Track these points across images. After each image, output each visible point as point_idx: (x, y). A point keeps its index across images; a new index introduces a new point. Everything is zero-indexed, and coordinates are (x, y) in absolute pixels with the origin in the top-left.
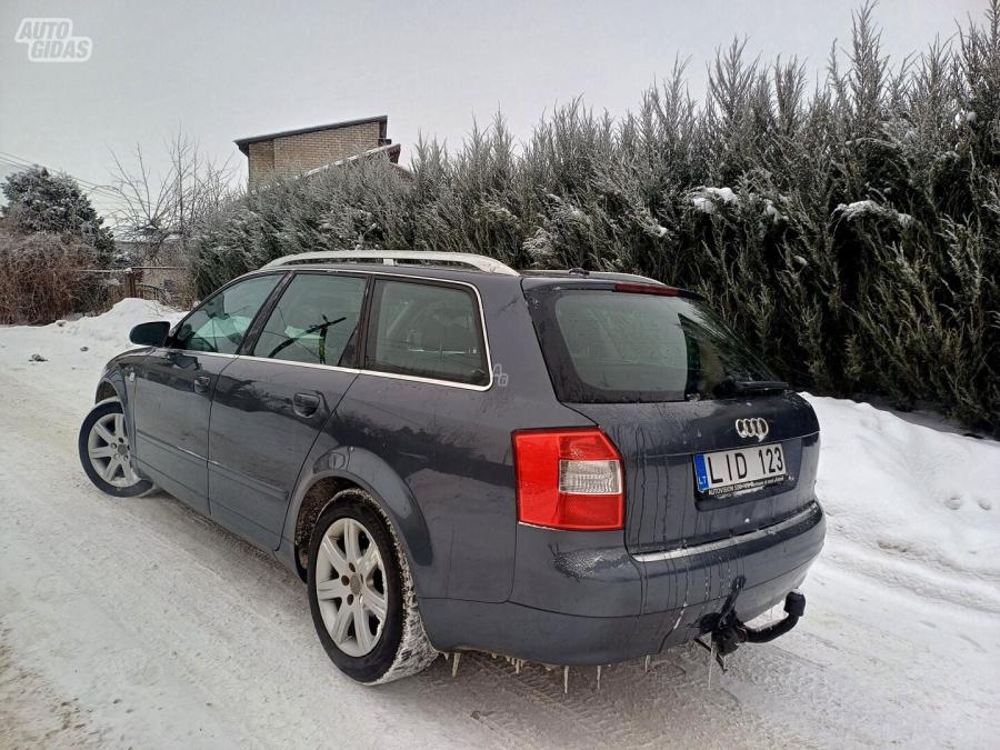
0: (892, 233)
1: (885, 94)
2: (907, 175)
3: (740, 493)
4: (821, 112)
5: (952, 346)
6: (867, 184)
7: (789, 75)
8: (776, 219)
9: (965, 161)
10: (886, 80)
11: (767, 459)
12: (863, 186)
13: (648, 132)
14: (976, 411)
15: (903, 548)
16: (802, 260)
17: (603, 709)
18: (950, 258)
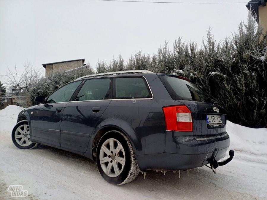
0: (222, 79)
1: (216, 49)
2: (225, 66)
3: (215, 126)
4: (201, 53)
5: (239, 105)
6: (215, 68)
7: (193, 44)
8: (193, 77)
9: (238, 62)
10: (216, 46)
11: (218, 118)
12: (214, 69)
13: (160, 58)
14: (246, 122)
16: (201, 87)
18: (237, 84)
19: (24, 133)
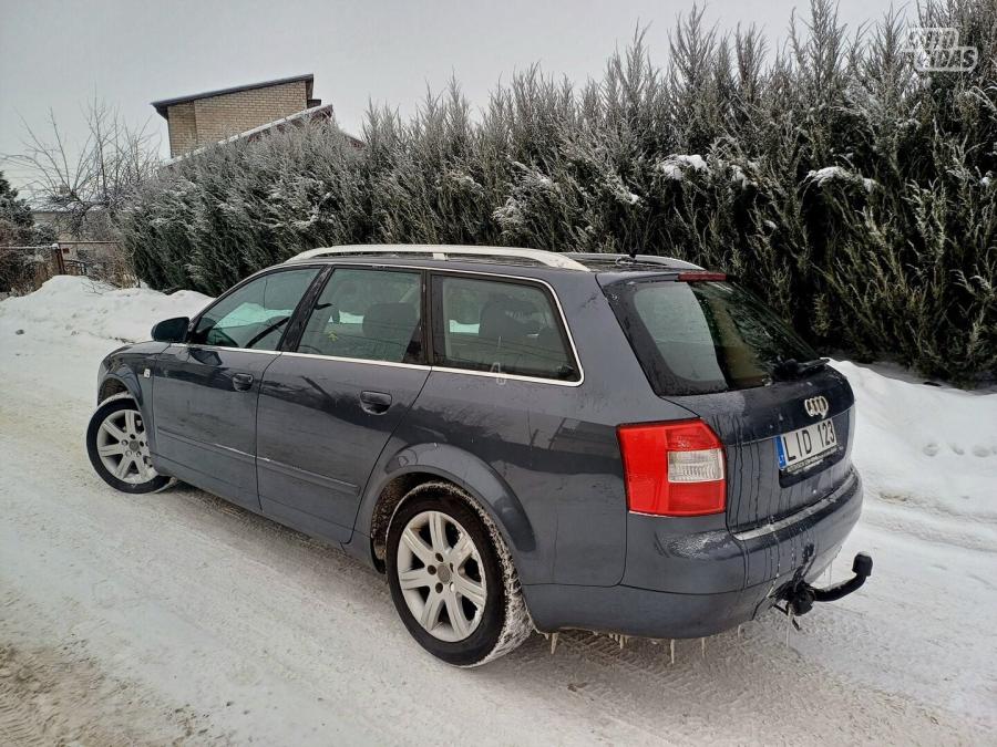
0: (859, 200)
1: (843, 64)
2: (872, 142)
3: (808, 468)
4: (781, 78)
5: (916, 303)
6: (832, 150)
7: (749, 42)
8: (744, 185)
9: (927, 128)
10: (844, 47)
11: (823, 432)
12: (827, 152)
13: (612, 99)
14: (937, 362)
15: (903, 497)
16: (772, 224)
17: (685, 671)
18: (917, 221)
19: (129, 440)
